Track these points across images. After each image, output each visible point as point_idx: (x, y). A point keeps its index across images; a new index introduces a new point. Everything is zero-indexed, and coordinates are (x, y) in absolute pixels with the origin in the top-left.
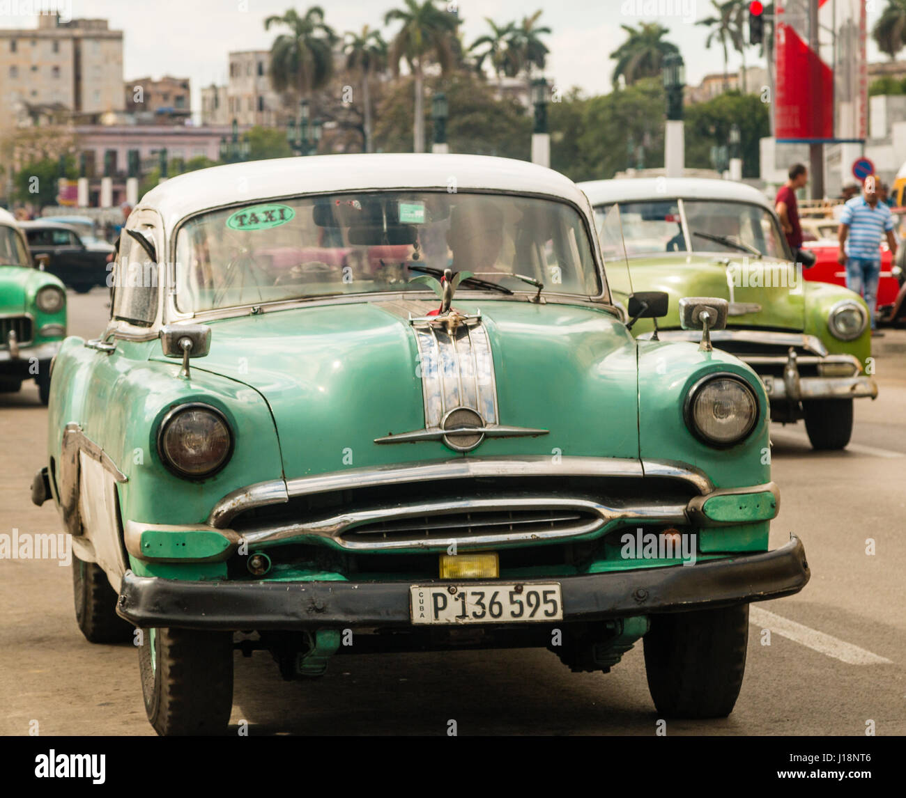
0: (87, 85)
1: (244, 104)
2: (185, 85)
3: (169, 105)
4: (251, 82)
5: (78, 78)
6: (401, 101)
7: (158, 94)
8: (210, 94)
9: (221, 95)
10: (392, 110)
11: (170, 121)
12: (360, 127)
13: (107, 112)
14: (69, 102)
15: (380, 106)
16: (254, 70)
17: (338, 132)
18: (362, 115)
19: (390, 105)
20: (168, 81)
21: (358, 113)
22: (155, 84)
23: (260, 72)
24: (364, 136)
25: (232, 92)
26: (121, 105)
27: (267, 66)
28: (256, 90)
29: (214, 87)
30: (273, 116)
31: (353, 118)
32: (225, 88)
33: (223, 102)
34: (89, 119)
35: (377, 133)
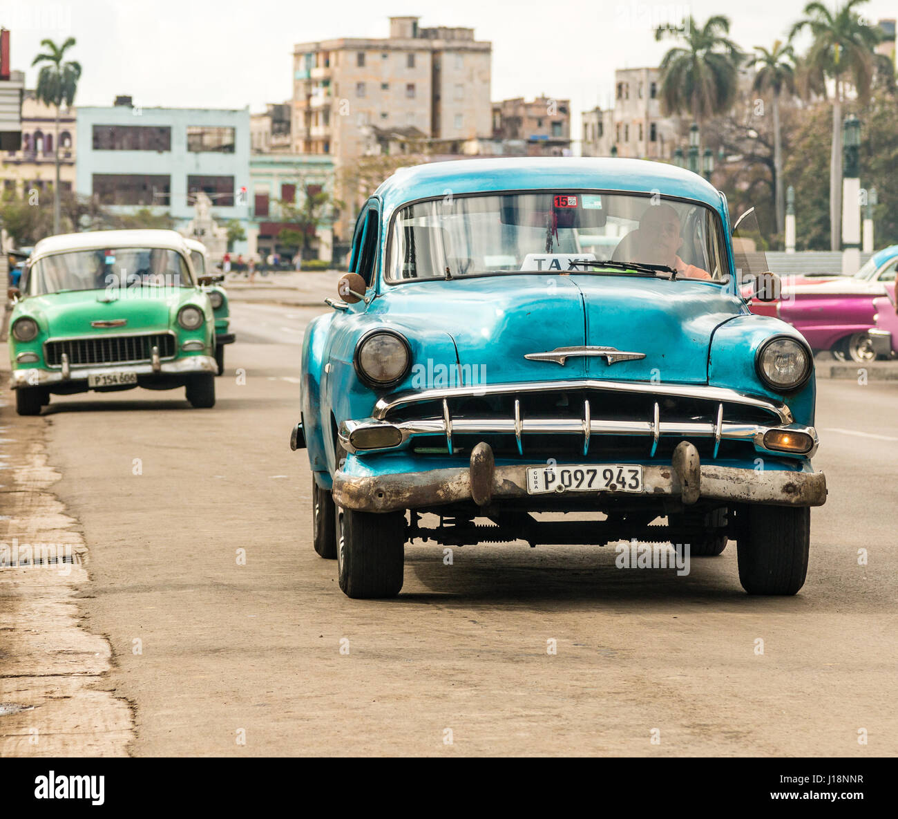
0: (446, 106)
1: (634, 132)
2: (564, 109)
3: (545, 132)
4: (642, 105)
5: (436, 99)
6: (818, 130)
7: (531, 118)
8: (594, 120)
9: (606, 121)
10: (807, 141)
11: (545, 151)
12: (769, 161)
13: (470, 140)
14: (426, 128)
15: (794, 136)
16: (646, 91)
17: (743, 166)
18: (772, 148)
19: (805, 135)
20: (543, 102)
21: (766, 145)
22: (528, 106)
23: (653, 93)
24: (773, 171)
25: (618, 117)
26: (487, 131)
27: (659, 87)
28: (647, 116)
29: (597, 110)
30: (667, 147)
31: (762, 151)
32: (611, 111)
33: (609, 130)
34: (449, 146)
35: (788, 168)
